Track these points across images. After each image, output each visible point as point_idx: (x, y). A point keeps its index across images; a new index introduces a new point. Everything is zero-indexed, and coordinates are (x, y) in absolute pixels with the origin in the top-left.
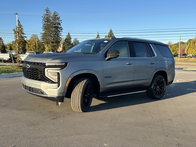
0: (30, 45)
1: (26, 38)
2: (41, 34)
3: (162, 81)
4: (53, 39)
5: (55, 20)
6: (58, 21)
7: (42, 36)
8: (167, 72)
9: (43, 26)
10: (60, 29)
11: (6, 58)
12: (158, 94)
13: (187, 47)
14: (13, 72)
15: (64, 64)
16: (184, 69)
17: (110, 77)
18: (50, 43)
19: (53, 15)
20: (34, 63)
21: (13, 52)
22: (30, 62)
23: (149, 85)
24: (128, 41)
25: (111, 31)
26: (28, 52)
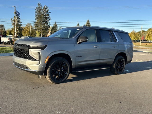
0: (25, 31)
1: (22, 26)
2: (34, 23)
3: (123, 60)
4: (43, 26)
5: (45, 12)
6: (48, 13)
7: (35, 25)
8: (126, 54)
9: (36, 17)
10: (49, 19)
11: (6, 41)
12: (119, 71)
13: (147, 34)
14: (9, 52)
15: (44, 46)
16: (143, 52)
17: (81, 57)
18: (41, 30)
19: (43, 8)
20: (21, 45)
21: (11, 36)
22: (18, 44)
23: (112, 63)
24: (96, 29)
25: (88, 22)
26: (23, 37)
